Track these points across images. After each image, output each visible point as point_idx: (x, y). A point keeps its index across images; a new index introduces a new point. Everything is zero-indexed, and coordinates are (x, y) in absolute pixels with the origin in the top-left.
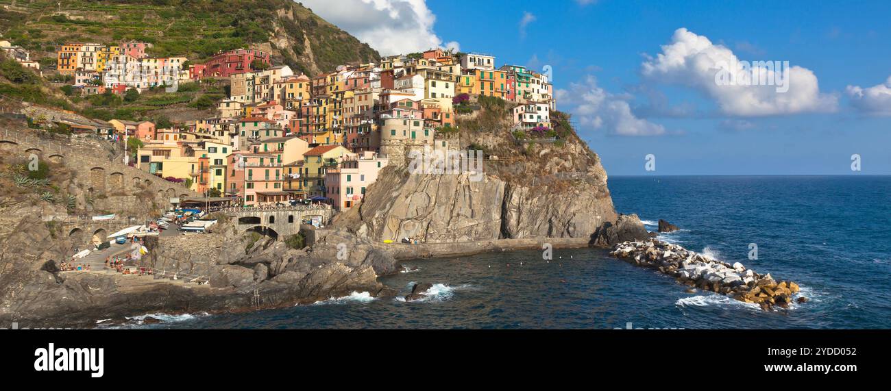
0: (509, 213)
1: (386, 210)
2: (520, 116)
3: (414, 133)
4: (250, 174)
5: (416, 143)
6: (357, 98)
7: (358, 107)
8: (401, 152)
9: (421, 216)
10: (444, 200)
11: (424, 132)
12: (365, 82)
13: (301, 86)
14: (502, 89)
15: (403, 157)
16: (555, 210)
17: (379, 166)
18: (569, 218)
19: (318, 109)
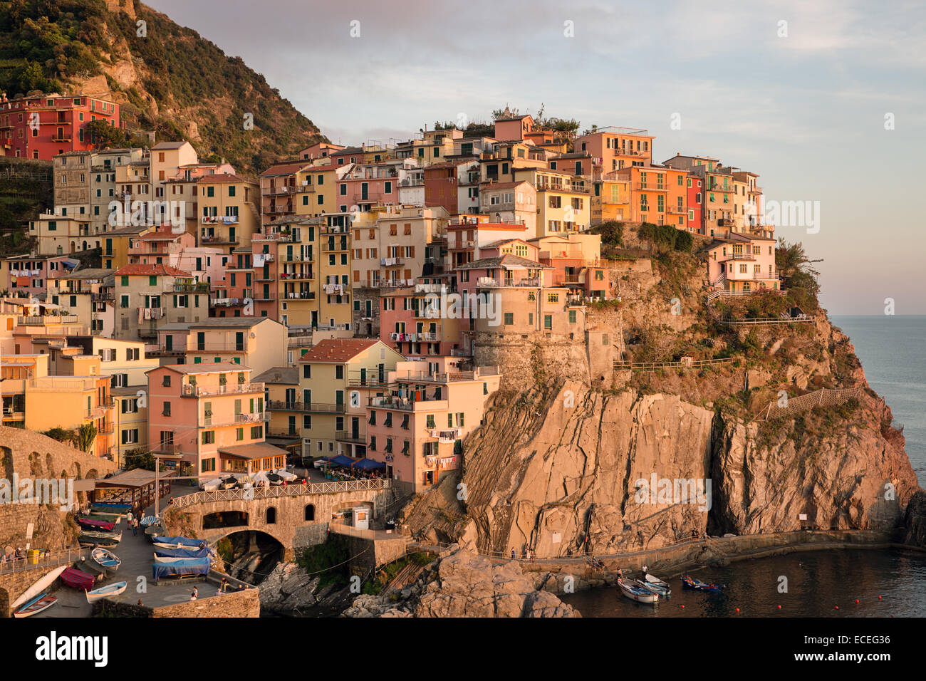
0: (726, 480)
1: (511, 490)
2: (723, 266)
3: (549, 318)
4: (208, 414)
5: (553, 339)
6: (386, 228)
7: (389, 248)
8: (527, 361)
9: (572, 498)
10: (611, 460)
11: (567, 314)
12: (388, 190)
13: (232, 192)
14: (680, 210)
15: (530, 372)
16: (819, 471)
17: (485, 392)
18: (846, 488)
19: (290, 249)
